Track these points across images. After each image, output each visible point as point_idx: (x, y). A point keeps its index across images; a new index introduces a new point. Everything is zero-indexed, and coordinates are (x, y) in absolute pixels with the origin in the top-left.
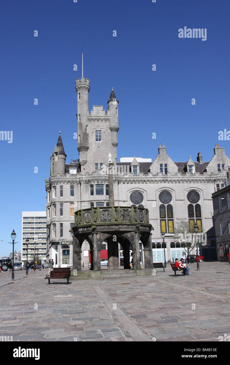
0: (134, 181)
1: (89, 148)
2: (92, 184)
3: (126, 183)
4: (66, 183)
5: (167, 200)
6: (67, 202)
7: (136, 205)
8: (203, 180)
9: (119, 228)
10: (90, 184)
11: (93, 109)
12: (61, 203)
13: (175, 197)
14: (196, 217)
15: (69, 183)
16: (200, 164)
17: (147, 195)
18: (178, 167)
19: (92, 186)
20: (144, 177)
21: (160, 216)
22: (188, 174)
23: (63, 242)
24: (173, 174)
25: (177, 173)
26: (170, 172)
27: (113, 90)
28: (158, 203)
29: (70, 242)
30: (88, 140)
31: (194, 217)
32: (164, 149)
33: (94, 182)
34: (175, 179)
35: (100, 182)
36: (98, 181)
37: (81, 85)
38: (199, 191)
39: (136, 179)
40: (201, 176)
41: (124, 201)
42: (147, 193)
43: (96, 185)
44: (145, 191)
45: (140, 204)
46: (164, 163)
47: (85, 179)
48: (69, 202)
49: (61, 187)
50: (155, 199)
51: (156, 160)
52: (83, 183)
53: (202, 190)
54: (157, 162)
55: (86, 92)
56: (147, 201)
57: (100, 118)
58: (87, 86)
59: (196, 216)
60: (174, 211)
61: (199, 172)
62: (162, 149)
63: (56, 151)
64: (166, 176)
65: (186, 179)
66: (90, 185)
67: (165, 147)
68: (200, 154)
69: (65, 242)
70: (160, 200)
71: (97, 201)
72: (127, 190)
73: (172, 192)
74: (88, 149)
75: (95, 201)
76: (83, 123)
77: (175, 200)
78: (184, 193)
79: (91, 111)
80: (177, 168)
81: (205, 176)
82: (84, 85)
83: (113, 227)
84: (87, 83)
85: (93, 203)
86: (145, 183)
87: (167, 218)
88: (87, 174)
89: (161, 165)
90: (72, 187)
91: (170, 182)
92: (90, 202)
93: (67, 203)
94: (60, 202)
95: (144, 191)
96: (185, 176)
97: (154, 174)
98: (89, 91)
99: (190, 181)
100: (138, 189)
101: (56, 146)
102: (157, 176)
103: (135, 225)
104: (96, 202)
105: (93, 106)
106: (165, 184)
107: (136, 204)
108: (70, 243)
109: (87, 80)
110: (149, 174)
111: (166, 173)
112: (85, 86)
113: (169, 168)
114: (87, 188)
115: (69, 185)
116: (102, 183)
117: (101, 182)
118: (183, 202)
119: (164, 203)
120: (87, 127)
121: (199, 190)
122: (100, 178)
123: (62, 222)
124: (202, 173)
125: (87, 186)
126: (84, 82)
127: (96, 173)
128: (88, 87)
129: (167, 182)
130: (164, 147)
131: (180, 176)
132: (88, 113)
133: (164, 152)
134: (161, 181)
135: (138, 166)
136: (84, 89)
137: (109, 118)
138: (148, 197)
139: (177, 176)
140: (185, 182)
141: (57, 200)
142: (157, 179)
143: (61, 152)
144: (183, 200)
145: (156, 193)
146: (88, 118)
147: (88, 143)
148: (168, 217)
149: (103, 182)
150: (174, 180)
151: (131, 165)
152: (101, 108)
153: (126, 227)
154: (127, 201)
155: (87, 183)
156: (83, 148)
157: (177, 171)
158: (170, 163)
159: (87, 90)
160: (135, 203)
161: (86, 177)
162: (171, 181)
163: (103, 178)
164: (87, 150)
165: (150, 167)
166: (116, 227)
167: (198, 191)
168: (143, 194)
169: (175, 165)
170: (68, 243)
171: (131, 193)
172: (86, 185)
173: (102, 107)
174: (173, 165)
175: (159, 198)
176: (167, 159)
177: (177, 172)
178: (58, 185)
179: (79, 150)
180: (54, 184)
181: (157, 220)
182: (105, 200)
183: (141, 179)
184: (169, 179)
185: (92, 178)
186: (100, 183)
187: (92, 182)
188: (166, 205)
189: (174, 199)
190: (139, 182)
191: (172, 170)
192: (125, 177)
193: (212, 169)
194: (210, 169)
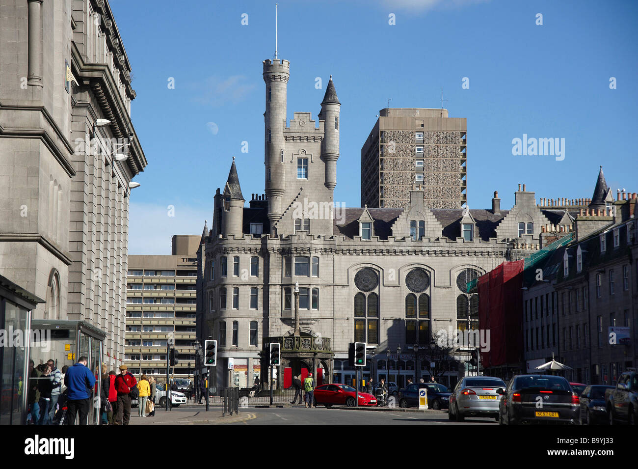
0: (362, 250)
1: (285, 191)
2: (288, 255)
3: (348, 254)
4: (244, 252)
5: (420, 286)
6: (246, 285)
7: (365, 293)
8: (488, 252)
10: (286, 255)
12: (235, 286)
13: (433, 281)
14: (471, 318)
15: (250, 252)
17: (384, 277)
18: (443, 227)
19: (289, 259)
20: (380, 243)
21: (406, 314)
22: (460, 242)
24: (433, 240)
25: (440, 239)
26: (428, 236)
28: (403, 292)
30: (284, 176)
31: (468, 318)
32: (420, 193)
33: (292, 253)
34: (436, 249)
35: (302, 252)
36: (299, 250)
37: (273, 74)
38: (480, 272)
39: (365, 248)
40: (485, 245)
41: (343, 286)
42: (384, 273)
43: (295, 257)
44: (381, 268)
45: (372, 292)
46: (418, 219)
47: (278, 246)
48: (249, 285)
49: (237, 259)
50: (397, 284)
51: (405, 214)
52: (273, 252)
53: (485, 271)
54: (405, 217)
55: (282, 85)
56: (384, 286)
57: (306, 135)
58: (282, 75)
59: (471, 316)
61: (482, 238)
62: (416, 193)
64: (420, 244)
65: (456, 249)
66: (285, 257)
70: (408, 285)
72: (350, 266)
73: (430, 272)
75: (293, 284)
76: (277, 148)
77: (433, 287)
78: (451, 274)
79: (291, 123)
80: (440, 228)
81: (492, 246)
82: (278, 74)
84: (284, 68)
85: (290, 288)
86: (381, 254)
87: (417, 319)
88: (281, 237)
89: (413, 223)
90: (255, 259)
91: (427, 255)
92: (285, 287)
93: (245, 287)
94: (234, 285)
95: (379, 269)
96: (454, 244)
97: (399, 238)
99: (464, 254)
100: (369, 266)
102: (404, 244)
106: (417, 257)
107: (365, 291)
110: (389, 239)
111: (421, 238)
113: (428, 229)
114: (281, 261)
115: (249, 256)
116: (305, 255)
117: (304, 253)
118: (447, 290)
119: (414, 290)
120: (282, 153)
121: (479, 269)
122: (302, 246)
123: (236, 319)
124: (485, 239)
126: (278, 67)
127: (297, 237)
129: (420, 255)
130: (420, 190)
131: (445, 245)
132: (285, 126)
133: (420, 199)
134: (410, 253)
135: (371, 222)
136: (279, 80)
137: (323, 136)
138: (386, 280)
139: (439, 244)
140: (454, 255)
141: (228, 281)
142: (404, 249)
143: (236, 195)
144: (449, 287)
145: (399, 273)
146: (285, 135)
147: (284, 181)
148: (420, 317)
149: (308, 253)
150: (435, 252)
151: (359, 222)
154: (349, 286)
155: (280, 254)
156: (276, 191)
157: (440, 234)
158: (429, 220)
159: (283, 81)
160: (363, 290)
161: (278, 242)
162: (428, 252)
163: (308, 246)
164: (283, 195)
165: (392, 226)
167: (478, 271)
168: (378, 274)
169: (439, 222)
171: (357, 271)
172: (279, 256)
174: (435, 223)
175: (407, 283)
176: (424, 211)
177: (441, 236)
178: (230, 255)
179: (268, 193)
180: (224, 253)
181: (400, 320)
182: (310, 285)
183: (374, 248)
184: (425, 249)
185: (288, 246)
186: (303, 255)
187: (290, 252)
188: (418, 295)
189: (432, 284)
190: (371, 252)
191: (432, 233)
192: (346, 243)
193: (507, 231)
194: (504, 231)
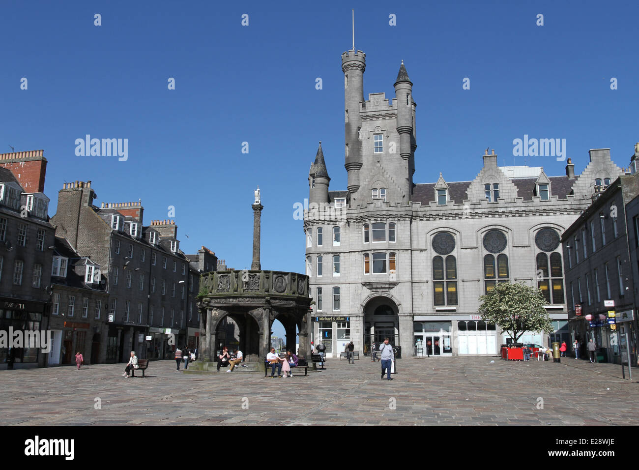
0: (438, 215)
1: (362, 164)
2: (366, 223)
3: (425, 219)
4: (326, 223)
5: (497, 247)
6: (329, 253)
7: (442, 256)
8: (566, 210)
9: (239, 301)
10: (364, 223)
11: (368, 100)
12: (319, 255)
13: (511, 241)
14: (552, 276)
15: (331, 223)
16: (570, 179)
17: (461, 240)
18: (518, 188)
19: (367, 226)
20: (456, 207)
21: (485, 274)
22: (536, 201)
23: (321, 317)
24: (509, 201)
25: (515, 200)
26: (504, 197)
27: (402, 63)
28: (480, 253)
29: (333, 317)
30: (361, 151)
31: (548, 277)
32: (493, 158)
33: (370, 220)
34: (512, 209)
35: (379, 219)
36: (375, 217)
37: (349, 63)
38: (558, 229)
39: (441, 213)
40: (562, 203)
41: (422, 250)
42: (461, 236)
43: (372, 224)
44: (458, 232)
45: (449, 254)
46: (491, 182)
47: (356, 215)
48: (332, 253)
49: (320, 230)
50: (475, 246)
51: (479, 178)
52: (352, 221)
53: (563, 228)
54: (479, 181)
55: (358, 72)
56: (462, 248)
57: (380, 113)
58: (358, 63)
59: (552, 274)
60: (510, 267)
61: (557, 196)
62: (488, 158)
63: (313, 172)
64: (495, 206)
65: (532, 208)
66: (363, 225)
67: (495, 154)
68: (570, 162)
69: (324, 317)
70: (485, 246)
71: (374, 250)
72: (427, 231)
73: (507, 232)
74: (361, 166)
75: (371, 250)
76: (352, 124)
77: (511, 247)
78: (529, 234)
79: (366, 104)
80: (516, 189)
81: (569, 203)
82: (353, 62)
83: (231, 300)
84: (359, 57)
85: (369, 254)
86: (457, 218)
87: (497, 279)
88: (359, 207)
89: (487, 186)
90: (337, 229)
91: (504, 216)
92: (363, 253)
93: (328, 255)
94: (318, 253)
95: (456, 233)
96: (530, 204)
97: (474, 202)
98: (363, 70)
99: (541, 212)
100: (446, 229)
101: (312, 164)
102: (479, 206)
103: (264, 298)
104: (372, 252)
105: (369, 94)
106: (493, 219)
107: (443, 254)
108: (332, 319)
109: (359, 53)
110: (464, 202)
111: (496, 200)
112: (356, 62)
113: (501, 191)
114: (360, 230)
115: (331, 226)
116: (382, 222)
117: (381, 220)
118: (526, 249)
119: (491, 251)
120: (359, 131)
121: (558, 227)
122: (378, 213)
123: (320, 286)
124: (562, 197)
125: (360, 227)
126: (353, 57)
127: (372, 205)
128: (361, 63)
129: (497, 216)
130: (493, 155)
131: (521, 204)
132: (361, 106)
133: (493, 163)
134: (487, 215)
135: (446, 189)
136: (355, 68)
137: (396, 112)
138: (463, 243)
139: (515, 205)
140: (531, 214)
141: (313, 251)
142: (480, 211)
143: (320, 173)
144: (526, 246)
145: (477, 235)
146: (361, 114)
147: (362, 156)
148: (499, 277)
149: (385, 219)
150: (511, 212)
151: (435, 189)
152: (383, 97)
153: (249, 301)
154: (426, 250)
155: (359, 222)
156: (353, 164)
157: (515, 195)
158: (503, 182)
159: (359, 69)
160: (440, 253)
161: (356, 211)
162: (504, 213)
163: (384, 213)
164: (360, 168)
165: (467, 191)
166: (234, 300)
167: (556, 229)
168: (455, 237)
169: (513, 184)
170: (329, 319)
171: (433, 236)
172: (358, 224)
173: (384, 95)
174: (509, 185)
175: (484, 244)
176: (498, 174)
177: (517, 196)
178: (314, 227)
179: (348, 167)
180: (309, 225)
181: (479, 281)
182: (387, 250)
183: (450, 212)
184: (500, 210)
185: (365, 214)
186: (380, 222)
187: (367, 220)
188: (496, 255)
189: (510, 244)
190: (447, 216)
191: (507, 194)
192: (423, 209)
193: (584, 188)
194: (580, 188)
